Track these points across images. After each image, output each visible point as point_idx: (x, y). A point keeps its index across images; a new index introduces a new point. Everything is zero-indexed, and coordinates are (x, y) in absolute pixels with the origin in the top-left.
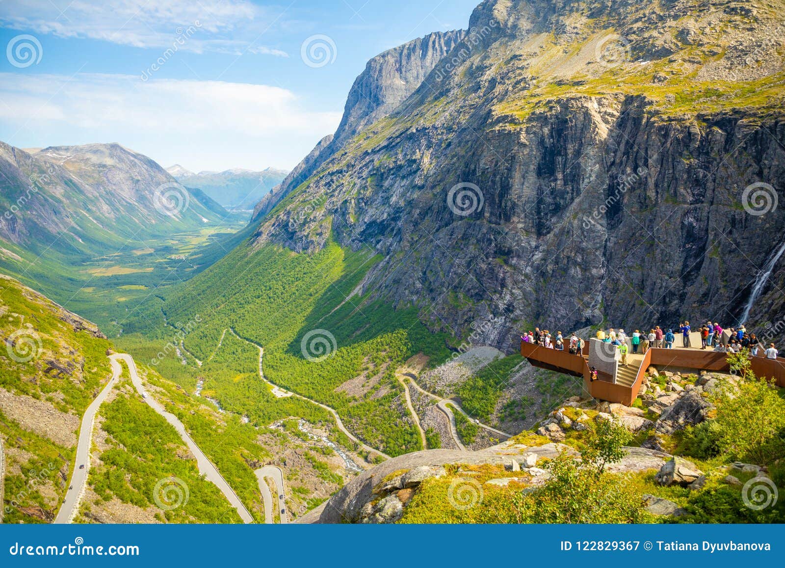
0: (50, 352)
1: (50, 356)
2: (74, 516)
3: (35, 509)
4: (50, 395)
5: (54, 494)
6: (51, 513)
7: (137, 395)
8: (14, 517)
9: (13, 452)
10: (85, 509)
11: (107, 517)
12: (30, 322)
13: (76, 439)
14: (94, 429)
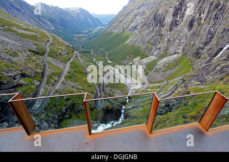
1: (60, 51)
2: (60, 83)
3: (53, 81)
4: (60, 59)
5: (57, 78)
6: (56, 82)
7: (78, 60)
8: (48, 82)
9: (50, 70)
10: (63, 82)
11: (67, 84)
12: (57, 44)
13: (64, 68)
14: (68, 66)
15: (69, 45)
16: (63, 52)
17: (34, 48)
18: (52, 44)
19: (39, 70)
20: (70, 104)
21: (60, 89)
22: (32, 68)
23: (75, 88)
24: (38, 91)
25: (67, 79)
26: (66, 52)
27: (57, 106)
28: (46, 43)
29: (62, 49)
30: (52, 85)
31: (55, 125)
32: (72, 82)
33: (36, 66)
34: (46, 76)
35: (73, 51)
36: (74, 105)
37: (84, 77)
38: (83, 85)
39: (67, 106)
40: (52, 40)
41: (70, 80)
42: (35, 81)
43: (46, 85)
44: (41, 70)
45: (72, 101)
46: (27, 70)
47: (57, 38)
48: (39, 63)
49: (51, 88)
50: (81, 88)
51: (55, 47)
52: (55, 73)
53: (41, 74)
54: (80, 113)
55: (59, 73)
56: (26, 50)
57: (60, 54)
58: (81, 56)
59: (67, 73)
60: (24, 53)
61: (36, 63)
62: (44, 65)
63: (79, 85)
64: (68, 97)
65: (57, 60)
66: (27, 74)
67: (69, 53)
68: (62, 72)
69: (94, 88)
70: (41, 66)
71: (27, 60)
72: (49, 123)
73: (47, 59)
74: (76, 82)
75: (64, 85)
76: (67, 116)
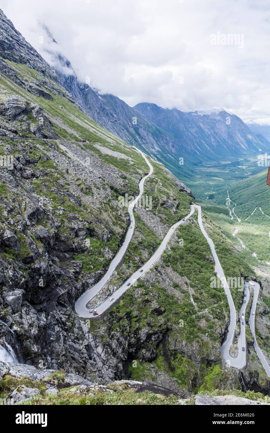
0: (165, 197)
1: (165, 199)
2: (151, 268)
3: (137, 259)
4: (160, 215)
5: (147, 256)
6: (143, 263)
7: (198, 225)
8: (129, 259)
9: (137, 233)
10: (156, 266)
11: (164, 274)
12: (162, 183)
13: (164, 236)
14: (173, 235)
15: (184, 187)
16: (169, 201)
17: (119, 183)
18: (151, 181)
19: (118, 230)
20: (160, 326)
21: (148, 281)
22: (107, 222)
23: (180, 289)
24: (107, 271)
25: (167, 263)
26: (177, 202)
27: (132, 319)
28: (142, 178)
29: (169, 194)
30: (133, 267)
31: (118, 363)
32: (175, 273)
33: (114, 220)
34: (128, 244)
35: (191, 201)
36: (169, 332)
37: (207, 268)
38: (201, 288)
39: (152, 327)
40: (153, 173)
41: (173, 268)
42: (107, 249)
43: (123, 263)
44: (121, 230)
45: (165, 321)
46: (99, 224)
47: (162, 170)
48: (120, 215)
49: (131, 275)
50: (193, 295)
51: (156, 187)
52: (146, 243)
53: (119, 238)
54: (177, 358)
55: (153, 245)
56: (107, 186)
57: (162, 204)
58: (206, 218)
59: (169, 248)
60: (102, 191)
61: (117, 214)
62: (128, 220)
63: (190, 284)
64: (160, 307)
65: (155, 215)
66: (98, 232)
67: (182, 206)
68: (160, 244)
69: (227, 307)
70: (124, 221)
71: (103, 205)
72: (108, 351)
73: (135, 210)
74: (185, 277)
75: (159, 274)
76: (147, 353)
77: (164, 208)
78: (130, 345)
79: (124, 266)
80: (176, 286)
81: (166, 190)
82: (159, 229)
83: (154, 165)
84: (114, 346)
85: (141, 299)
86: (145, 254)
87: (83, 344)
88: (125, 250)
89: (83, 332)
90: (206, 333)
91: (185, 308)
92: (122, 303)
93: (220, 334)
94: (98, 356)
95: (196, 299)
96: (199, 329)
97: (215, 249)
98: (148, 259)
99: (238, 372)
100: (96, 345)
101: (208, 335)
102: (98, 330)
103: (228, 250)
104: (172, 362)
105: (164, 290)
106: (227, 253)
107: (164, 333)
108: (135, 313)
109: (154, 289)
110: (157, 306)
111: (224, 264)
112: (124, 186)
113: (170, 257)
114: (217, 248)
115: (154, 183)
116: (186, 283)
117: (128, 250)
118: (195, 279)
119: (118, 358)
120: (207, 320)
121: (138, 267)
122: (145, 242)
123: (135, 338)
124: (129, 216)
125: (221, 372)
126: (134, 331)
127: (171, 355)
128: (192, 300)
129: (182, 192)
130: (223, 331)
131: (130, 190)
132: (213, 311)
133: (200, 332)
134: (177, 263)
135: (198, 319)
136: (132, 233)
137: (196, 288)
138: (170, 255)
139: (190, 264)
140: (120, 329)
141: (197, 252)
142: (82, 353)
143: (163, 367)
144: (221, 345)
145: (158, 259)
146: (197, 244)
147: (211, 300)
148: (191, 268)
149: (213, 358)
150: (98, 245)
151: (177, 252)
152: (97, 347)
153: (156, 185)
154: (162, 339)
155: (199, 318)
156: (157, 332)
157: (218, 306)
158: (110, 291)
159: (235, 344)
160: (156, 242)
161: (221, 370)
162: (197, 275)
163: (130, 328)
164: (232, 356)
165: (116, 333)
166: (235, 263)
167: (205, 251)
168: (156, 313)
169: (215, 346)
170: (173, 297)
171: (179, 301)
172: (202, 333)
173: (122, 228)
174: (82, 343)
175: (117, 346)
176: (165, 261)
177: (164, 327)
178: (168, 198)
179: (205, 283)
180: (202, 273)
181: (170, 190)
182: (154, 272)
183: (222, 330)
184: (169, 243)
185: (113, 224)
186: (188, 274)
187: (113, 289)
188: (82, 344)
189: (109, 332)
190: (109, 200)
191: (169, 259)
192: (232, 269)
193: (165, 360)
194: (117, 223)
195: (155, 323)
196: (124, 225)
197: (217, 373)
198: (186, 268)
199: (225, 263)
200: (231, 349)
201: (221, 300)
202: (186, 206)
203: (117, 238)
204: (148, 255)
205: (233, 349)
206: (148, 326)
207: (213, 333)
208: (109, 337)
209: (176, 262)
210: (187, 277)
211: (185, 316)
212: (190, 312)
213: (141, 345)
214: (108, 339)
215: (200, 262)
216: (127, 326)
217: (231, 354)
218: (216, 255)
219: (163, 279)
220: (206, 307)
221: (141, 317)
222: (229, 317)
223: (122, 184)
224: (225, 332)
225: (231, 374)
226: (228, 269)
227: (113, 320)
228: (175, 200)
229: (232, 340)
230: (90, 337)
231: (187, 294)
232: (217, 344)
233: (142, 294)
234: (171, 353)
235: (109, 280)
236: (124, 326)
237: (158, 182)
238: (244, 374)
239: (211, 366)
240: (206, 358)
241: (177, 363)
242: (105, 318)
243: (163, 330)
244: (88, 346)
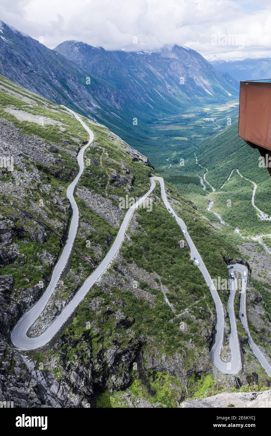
0: (115, 171)
1: (115, 173)
2: (108, 268)
3: (88, 259)
4: (111, 196)
5: (100, 253)
6: (97, 263)
7: (162, 203)
8: (77, 261)
9: (83, 225)
10: (115, 265)
11: (127, 273)
12: (108, 153)
13: (121, 223)
14: (132, 220)
15: (138, 155)
16: (121, 176)
17: (49, 159)
18: (93, 151)
19: (56, 224)
20: (130, 342)
21: (106, 286)
22: (40, 216)
23: (150, 289)
24: (49, 282)
25: (129, 258)
26: (131, 176)
27: (92, 340)
28: (79, 149)
29: (120, 167)
30: (85, 270)
31: (82, 400)
32: (141, 269)
33: (50, 212)
34: (73, 242)
35: (150, 173)
36: (143, 347)
37: (180, 257)
38: (176, 284)
39: (120, 345)
40: (94, 140)
41: (137, 263)
42: (45, 253)
43: (71, 268)
44: (61, 224)
45: (136, 333)
46: (28, 220)
47: (106, 135)
48: (57, 203)
49: (83, 281)
50: (167, 295)
51: (101, 159)
52: (98, 236)
53: (59, 235)
54: (157, 377)
55: (108, 237)
56: (32, 166)
57: (112, 182)
58: (171, 192)
59: (129, 239)
60: (26, 174)
61: (52, 202)
62: (69, 209)
63: (162, 281)
64: (127, 317)
65: (104, 197)
66: (29, 231)
67: (139, 181)
68: (116, 235)
69: (211, 301)
70: (63, 212)
71: (31, 192)
72: (65, 388)
73: (77, 194)
74: (155, 272)
75: (120, 275)
76: (118, 379)
77: (115, 186)
78: (94, 374)
79: (72, 271)
80: (144, 286)
81: (115, 161)
82: (112, 216)
83: (95, 130)
84: (73, 379)
85: (100, 312)
86: (99, 251)
87: (31, 386)
88: (71, 249)
89: (28, 370)
90: (189, 339)
91: (159, 313)
92: (75, 321)
93: (207, 337)
94: (53, 397)
95: (171, 299)
96: (181, 335)
97: (188, 230)
98: (103, 257)
99: (233, 379)
100: (49, 383)
101: (192, 341)
102: (48, 363)
103: (203, 229)
104: (151, 383)
105: (129, 294)
106: (203, 234)
107: (136, 350)
108: (95, 332)
109: (116, 295)
110: (123, 317)
111: (202, 248)
112: (56, 163)
113: (132, 250)
114: (190, 229)
115: (97, 154)
116: (157, 281)
117: (74, 250)
118: (166, 274)
119: (80, 394)
120: (189, 322)
121: (91, 271)
122: (96, 235)
123: (100, 363)
124: (69, 203)
125: (213, 383)
126: (97, 355)
127: (150, 375)
128: (167, 300)
129: (136, 162)
130: (210, 332)
131: (66, 168)
132: (194, 309)
133: (182, 338)
134: (141, 257)
135: (177, 324)
136: (77, 226)
137: (170, 285)
138: (132, 247)
139: (159, 255)
140: (78, 355)
141: (165, 238)
142: (31, 399)
143: (141, 392)
144: (210, 351)
145: (116, 255)
146: (164, 228)
147: (191, 296)
148: (160, 260)
149: (201, 368)
150: (31, 248)
151: (141, 242)
152: (49, 386)
153: (101, 156)
154: (135, 358)
155: (178, 322)
156: (128, 350)
157: (200, 302)
158: (57, 308)
159: (226, 345)
160: (110, 233)
161: (213, 381)
162: (169, 267)
163: (91, 351)
164: (224, 361)
165: (73, 362)
166: (215, 244)
167: (176, 235)
168: (123, 326)
169: (202, 353)
170: (142, 301)
171: (150, 305)
172: (185, 340)
173: (61, 220)
174: (29, 385)
175: (77, 379)
176: (125, 256)
177: (136, 342)
178: (119, 172)
179: (181, 277)
180: (175, 265)
181: (119, 161)
182: (113, 272)
183: (208, 332)
184: (127, 232)
185: (48, 217)
186: (157, 268)
187: (62, 305)
188: (28, 387)
189: (64, 362)
190: (39, 185)
191: (130, 253)
192: (211, 253)
193: (142, 383)
194: (54, 215)
195: (124, 339)
196: (64, 216)
197: (208, 386)
198: (155, 261)
199: (202, 246)
200: (221, 352)
201: (203, 295)
202: (144, 180)
203: (57, 235)
204: (102, 251)
205: (225, 352)
206: (115, 345)
207: (198, 337)
208: (65, 369)
209: (140, 255)
210: (157, 272)
211: (160, 323)
212: (166, 317)
213: (108, 371)
214: (64, 373)
215: (171, 250)
216: (86, 350)
217: (222, 359)
218: (190, 238)
219: (126, 280)
220: (185, 307)
221: (104, 335)
222: (215, 314)
223: (54, 161)
224: (212, 334)
225: (225, 384)
226: (207, 254)
227: (68, 346)
228: (128, 173)
229: (222, 341)
230: (39, 374)
231: (160, 294)
232: (205, 350)
233: (101, 305)
234: (149, 373)
235: (54, 294)
236: (82, 351)
237: (102, 152)
238: (241, 380)
239: (200, 379)
240: (194, 370)
241: (158, 384)
242: (56, 346)
243: (135, 345)
244: (37, 386)
